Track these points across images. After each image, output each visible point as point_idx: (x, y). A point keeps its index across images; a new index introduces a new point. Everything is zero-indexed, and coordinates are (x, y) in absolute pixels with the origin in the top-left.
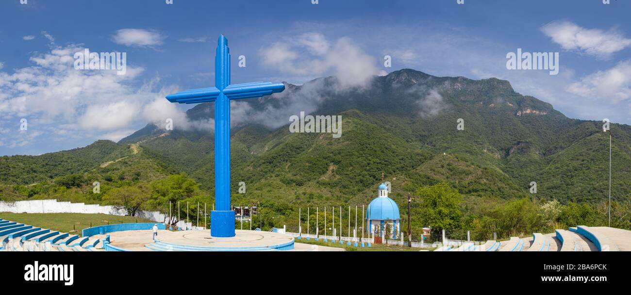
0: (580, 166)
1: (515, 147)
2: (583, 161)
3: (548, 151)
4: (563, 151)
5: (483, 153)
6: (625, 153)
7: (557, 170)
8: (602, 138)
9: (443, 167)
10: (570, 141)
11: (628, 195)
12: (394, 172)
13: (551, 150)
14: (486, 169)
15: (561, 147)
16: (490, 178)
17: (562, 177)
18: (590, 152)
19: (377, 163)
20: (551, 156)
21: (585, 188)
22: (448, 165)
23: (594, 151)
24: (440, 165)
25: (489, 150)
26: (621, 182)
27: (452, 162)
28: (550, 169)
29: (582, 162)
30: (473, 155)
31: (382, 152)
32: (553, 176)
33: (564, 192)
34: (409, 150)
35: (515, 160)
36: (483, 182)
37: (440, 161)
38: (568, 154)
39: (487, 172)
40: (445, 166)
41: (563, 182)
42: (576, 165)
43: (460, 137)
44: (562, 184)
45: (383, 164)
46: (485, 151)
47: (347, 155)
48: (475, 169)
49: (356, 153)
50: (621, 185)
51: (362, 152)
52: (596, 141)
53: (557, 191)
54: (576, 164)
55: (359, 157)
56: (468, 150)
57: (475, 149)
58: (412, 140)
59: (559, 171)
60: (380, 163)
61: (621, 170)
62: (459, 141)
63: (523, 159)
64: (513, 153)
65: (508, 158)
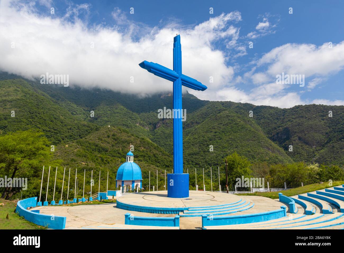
0: (214, 137)
1: (161, 122)
2: (216, 133)
3: (187, 125)
4: (199, 126)
5: (136, 126)
6: (249, 126)
7: (195, 140)
8: (229, 115)
9: (108, 137)
10: (203, 118)
11: (255, 160)
12: (63, 139)
13: (189, 124)
14: (143, 139)
15: (197, 122)
16: (147, 146)
17: (200, 146)
18: (221, 126)
19: (47, 131)
20: (189, 129)
21: (219, 155)
22: (113, 135)
23: (224, 125)
24: (106, 136)
25: (140, 124)
26: (249, 149)
27: (116, 133)
28: (189, 139)
29: (215, 134)
30: (129, 128)
31: (51, 121)
32: (193, 145)
33: (202, 158)
34: (76, 122)
35: (161, 133)
36: (141, 150)
37: (106, 132)
38: (203, 128)
39: (144, 142)
40: (111, 136)
41: (201, 150)
42: (210, 136)
44: (200, 151)
45: (52, 132)
46: (138, 125)
48: (134, 139)
50: (249, 152)
52: (225, 117)
53: (197, 157)
54: (210, 135)
55: (28, 124)
56: (125, 123)
57: (130, 123)
59: (197, 141)
60: (49, 131)
61: (248, 140)
63: (167, 132)
64: (159, 126)
65: (156, 131)
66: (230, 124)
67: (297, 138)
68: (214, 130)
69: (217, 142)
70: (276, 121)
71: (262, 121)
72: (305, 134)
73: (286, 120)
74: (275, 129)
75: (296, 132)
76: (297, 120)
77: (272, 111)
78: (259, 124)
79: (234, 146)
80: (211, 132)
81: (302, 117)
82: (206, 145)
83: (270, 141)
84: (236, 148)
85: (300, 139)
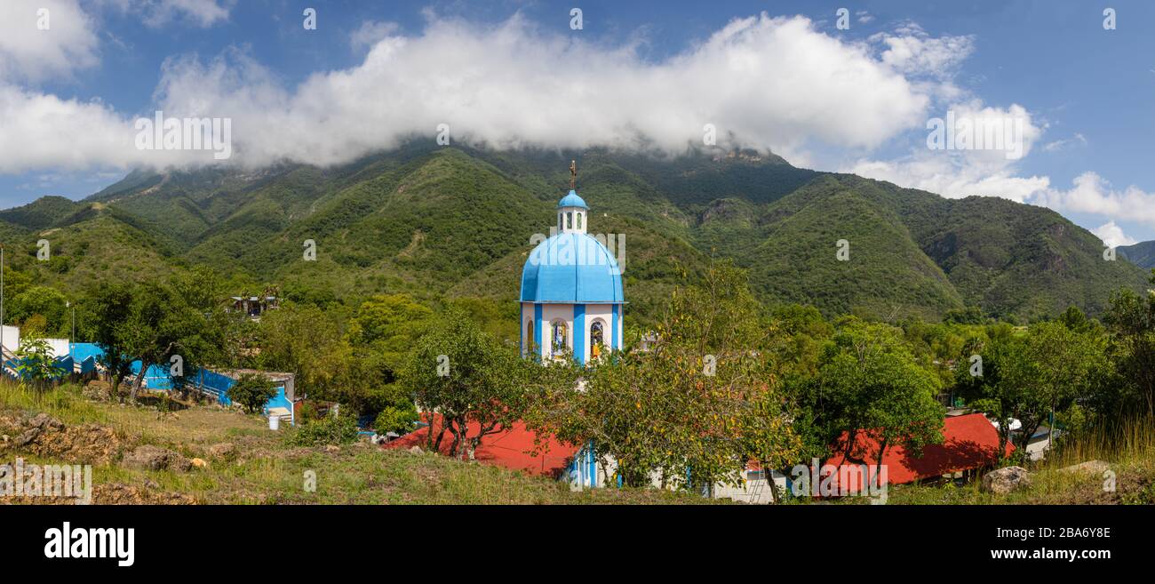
0: (820, 242)
1: (713, 209)
2: (824, 233)
3: (765, 217)
4: (791, 218)
5: (662, 218)
6: (888, 224)
7: (783, 246)
8: (853, 199)
10: (799, 203)
11: (896, 288)
12: (522, 244)
13: (770, 215)
14: (674, 240)
15: (786, 212)
16: (681, 255)
17: (792, 258)
18: (835, 220)
19: (494, 230)
20: (771, 225)
21: (828, 276)
23: (840, 219)
25: (670, 214)
26: (885, 268)
27: (618, 228)
28: (770, 245)
29: (822, 236)
30: (647, 220)
31: (501, 212)
32: (777, 255)
33: (794, 281)
34: (545, 211)
35: (713, 231)
36: (670, 262)
37: (599, 226)
38: (800, 222)
39: (677, 246)
41: (793, 266)
42: (812, 239)
43: (624, 191)
44: (792, 269)
45: (503, 232)
46: (666, 215)
47: (443, 218)
48: (656, 240)
49: (458, 214)
50: (885, 272)
51: (467, 212)
52: (844, 203)
53: (785, 279)
54: (813, 237)
55: (463, 220)
56: (639, 212)
57: (649, 212)
58: (548, 196)
59: (786, 248)
60: (498, 230)
61: (885, 250)
62: (624, 199)
63: (726, 229)
64: (709, 218)
65: (702, 227)
66: (853, 217)
67: (966, 252)
68: (821, 229)
69: (826, 252)
70: (934, 220)
71: (911, 217)
72: (980, 247)
73: (951, 219)
74: (933, 233)
75: (966, 243)
76: (970, 221)
77: (929, 201)
78: (905, 223)
79: (859, 261)
80: (816, 231)
81: (979, 216)
82: (804, 257)
83: (923, 254)
84: (862, 264)
85: (971, 254)
